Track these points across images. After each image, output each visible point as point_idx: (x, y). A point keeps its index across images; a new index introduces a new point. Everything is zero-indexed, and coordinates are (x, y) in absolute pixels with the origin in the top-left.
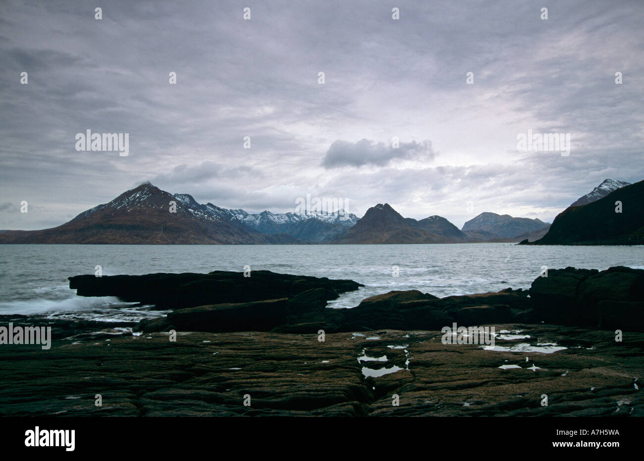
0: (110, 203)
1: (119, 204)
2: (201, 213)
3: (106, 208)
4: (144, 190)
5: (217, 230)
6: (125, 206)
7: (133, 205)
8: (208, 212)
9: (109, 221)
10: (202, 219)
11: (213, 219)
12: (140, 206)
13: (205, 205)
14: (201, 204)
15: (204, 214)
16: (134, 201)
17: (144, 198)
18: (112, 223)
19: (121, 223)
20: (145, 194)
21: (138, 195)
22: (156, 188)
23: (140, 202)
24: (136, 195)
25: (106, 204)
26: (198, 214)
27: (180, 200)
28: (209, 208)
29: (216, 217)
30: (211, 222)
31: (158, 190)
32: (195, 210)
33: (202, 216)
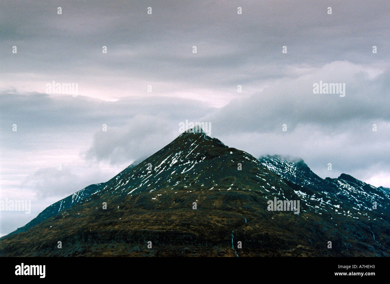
0: (113, 182)
1: (133, 183)
2: (325, 200)
3: (103, 192)
4: (188, 147)
5: (365, 241)
6: (145, 189)
7: (162, 185)
8: (342, 197)
9: (111, 224)
10: (327, 214)
11: (354, 212)
12: (180, 188)
13: (335, 180)
14: (324, 178)
15: (333, 203)
16: (165, 175)
17: (188, 167)
18: (116, 227)
19: (136, 227)
20: (191, 158)
21: (174, 161)
22: (216, 142)
23: (179, 177)
24: (170, 160)
25: (103, 184)
26: (318, 203)
27: (274, 168)
28: (345, 186)
29: (362, 209)
30: (350, 222)
31: (222, 146)
32: (310, 193)
33: (327, 206)
